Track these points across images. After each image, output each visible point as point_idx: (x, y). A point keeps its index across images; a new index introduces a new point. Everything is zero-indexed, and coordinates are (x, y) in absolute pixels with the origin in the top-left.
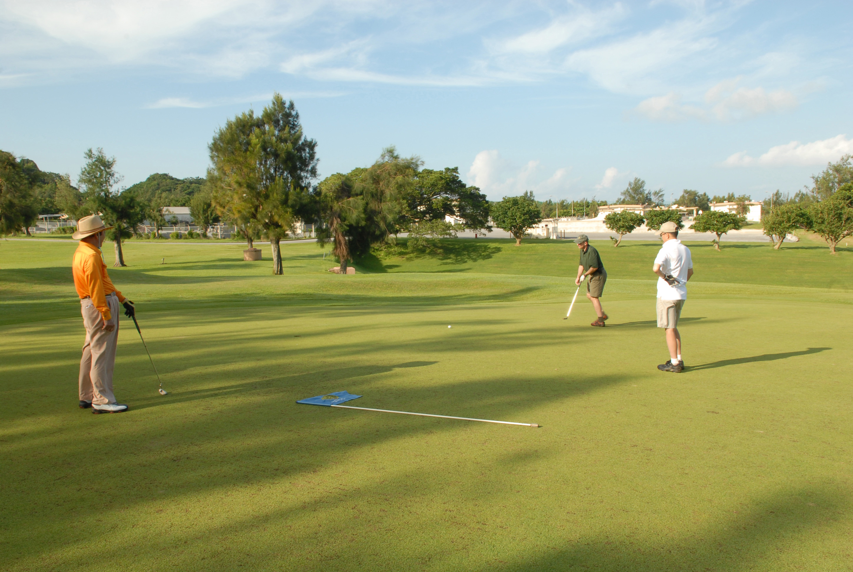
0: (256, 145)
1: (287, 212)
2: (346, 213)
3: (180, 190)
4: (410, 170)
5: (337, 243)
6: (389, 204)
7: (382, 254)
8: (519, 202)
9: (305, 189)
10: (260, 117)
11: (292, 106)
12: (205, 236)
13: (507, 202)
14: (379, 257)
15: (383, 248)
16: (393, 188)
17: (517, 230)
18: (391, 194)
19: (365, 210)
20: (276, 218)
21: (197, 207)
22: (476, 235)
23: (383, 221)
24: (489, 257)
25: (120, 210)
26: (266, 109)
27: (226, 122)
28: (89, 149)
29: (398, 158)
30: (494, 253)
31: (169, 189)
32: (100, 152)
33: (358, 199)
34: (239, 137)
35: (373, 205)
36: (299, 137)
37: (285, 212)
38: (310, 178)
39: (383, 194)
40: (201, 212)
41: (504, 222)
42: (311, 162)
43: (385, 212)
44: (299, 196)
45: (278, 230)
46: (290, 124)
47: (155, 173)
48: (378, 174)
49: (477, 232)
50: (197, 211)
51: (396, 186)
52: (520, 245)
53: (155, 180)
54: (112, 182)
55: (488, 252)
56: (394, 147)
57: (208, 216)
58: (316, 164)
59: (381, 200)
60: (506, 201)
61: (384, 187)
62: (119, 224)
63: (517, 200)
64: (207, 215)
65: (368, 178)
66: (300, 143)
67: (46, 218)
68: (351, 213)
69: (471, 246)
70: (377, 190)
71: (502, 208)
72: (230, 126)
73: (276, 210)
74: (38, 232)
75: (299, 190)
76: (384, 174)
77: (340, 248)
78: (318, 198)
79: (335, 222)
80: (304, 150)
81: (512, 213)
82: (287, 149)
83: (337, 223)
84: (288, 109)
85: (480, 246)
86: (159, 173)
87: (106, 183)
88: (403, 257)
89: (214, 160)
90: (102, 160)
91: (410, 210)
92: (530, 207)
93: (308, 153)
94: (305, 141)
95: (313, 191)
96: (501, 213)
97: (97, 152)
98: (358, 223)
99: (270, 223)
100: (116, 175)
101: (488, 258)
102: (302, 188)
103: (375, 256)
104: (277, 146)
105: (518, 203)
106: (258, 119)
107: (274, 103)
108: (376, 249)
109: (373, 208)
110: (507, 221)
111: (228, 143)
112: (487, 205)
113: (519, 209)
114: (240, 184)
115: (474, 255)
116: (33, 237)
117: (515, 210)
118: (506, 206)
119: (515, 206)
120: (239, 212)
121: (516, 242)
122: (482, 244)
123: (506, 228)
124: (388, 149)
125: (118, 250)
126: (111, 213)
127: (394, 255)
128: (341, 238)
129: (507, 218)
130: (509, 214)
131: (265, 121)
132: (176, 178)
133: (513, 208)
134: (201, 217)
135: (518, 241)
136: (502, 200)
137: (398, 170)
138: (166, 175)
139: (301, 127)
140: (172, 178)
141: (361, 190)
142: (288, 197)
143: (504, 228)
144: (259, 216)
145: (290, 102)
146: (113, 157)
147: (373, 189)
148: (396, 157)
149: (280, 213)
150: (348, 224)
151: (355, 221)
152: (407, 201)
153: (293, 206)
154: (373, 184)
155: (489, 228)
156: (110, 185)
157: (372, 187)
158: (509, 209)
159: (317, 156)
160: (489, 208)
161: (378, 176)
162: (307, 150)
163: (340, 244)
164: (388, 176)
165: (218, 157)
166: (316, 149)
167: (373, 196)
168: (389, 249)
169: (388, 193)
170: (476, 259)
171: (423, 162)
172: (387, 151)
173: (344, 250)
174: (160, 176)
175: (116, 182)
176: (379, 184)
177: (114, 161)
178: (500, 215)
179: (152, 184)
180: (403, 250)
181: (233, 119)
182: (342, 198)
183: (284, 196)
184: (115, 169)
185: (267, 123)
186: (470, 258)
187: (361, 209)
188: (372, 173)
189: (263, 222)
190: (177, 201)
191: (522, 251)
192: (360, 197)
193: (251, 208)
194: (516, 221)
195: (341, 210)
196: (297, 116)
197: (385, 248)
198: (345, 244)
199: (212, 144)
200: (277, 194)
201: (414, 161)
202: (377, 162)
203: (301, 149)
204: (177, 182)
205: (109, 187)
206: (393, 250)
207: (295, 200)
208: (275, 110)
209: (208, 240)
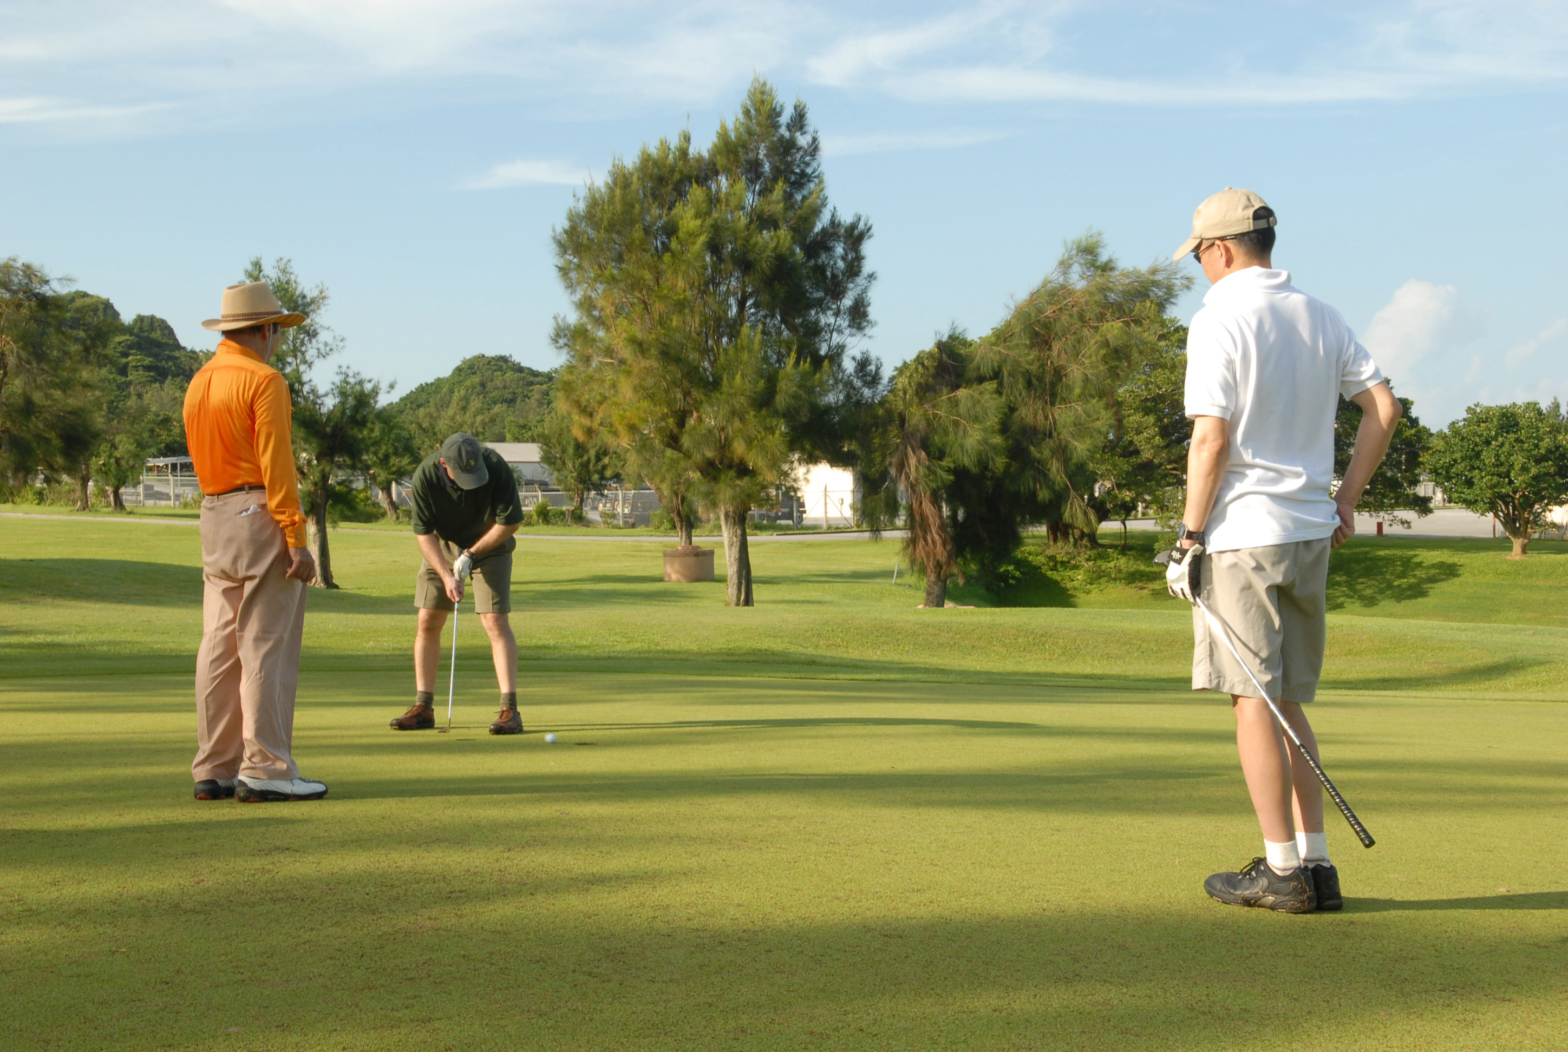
0: (693, 235)
1: (771, 430)
2: (946, 433)
3: (538, 400)
4: (1148, 304)
5: (917, 524)
6: (1079, 408)
7: (1080, 576)
8: (1523, 422)
9: (826, 363)
10: (706, 154)
11: (799, 121)
12: (578, 518)
13: (1480, 421)
14: (1069, 585)
15: (1081, 559)
16: (1094, 358)
17: (1514, 509)
18: (1086, 380)
19: (1004, 428)
20: (739, 448)
21: (560, 435)
22: (1380, 526)
23: (1058, 460)
24: (1417, 591)
25: (328, 430)
26: (723, 127)
27: (610, 168)
28: (253, 259)
29: (1112, 269)
30: (1433, 580)
31: (510, 396)
32: (284, 271)
33: (981, 393)
34: (645, 211)
35: (1029, 413)
36: (816, 212)
37: (766, 429)
38: (847, 331)
39: (1061, 380)
40: (571, 450)
41: (1469, 483)
42: (851, 285)
43: (1065, 434)
44: (808, 384)
45: (744, 482)
46: (793, 172)
47: (475, 353)
48: (1047, 317)
49: (1384, 516)
50: (558, 448)
51: (1103, 352)
52: (1524, 558)
53: (474, 373)
54: (311, 354)
55: (1414, 576)
56: (1100, 234)
57: (589, 461)
58: (865, 291)
59: (1053, 395)
60: (1478, 417)
61: (1063, 355)
62: (323, 470)
63: (1513, 415)
64: (585, 458)
65: (1017, 330)
66: (818, 227)
67: (174, 466)
68: (961, 433)
69: (1357, 560)
70: (1042, 366)
71: (1463, 439)
72: (621, 180)
73: (737, 424)
74: (150, 503)
75: (807, 365)
76: (1064, 318)
77: (925, 540)
78: (867, 392)
79: (913, 461)
80: (829, 249)
81: (1497, 456)
82: (776, 248)
83: (919, 461)
84: (789, 127)
85: (1389, 561)
86: (486, 355)
87: (295, 357)
88: (1142, 588)
89: (570, 279)
90: (286, 290)
91: (1167, 446)
92: (1561, 437)
93: (844, 258)
94: (834, 223)
95: (856, 372)
96: (1458, 455)
97: (276, 270)
98: (983, 464)
99: (721, 463)
100: (323, 336)
101: (1415, 597)
102: (817, 361)
103: (1057, 582)
104: (750, 236)
105: (1517, 424)
106: (700, 159)
107: (747, 113)
108: (1062, 563)
109: (1030, 420)
110: (1483, 481)
111: (611, 228)
112: (1413, 431)
113: (1523, 442)
114: (640, 347)
115: (1369, 587)
116: (130, 513)
117: (1507, 445)
118: (1475, 434)
119: (1508, 433)
120: (632, 428)
121: (1510, 549)
122: (1398, 552)
123: (1476, 501)
124: (1080, 242)
125: (318, 543)
126: (302, 438)
127: (1115, 579)
128: (928, 508)
129: (1481, 470)
130: (1488, 457)
131: (719, 167)
132: (529, 369)
133: (1500, 439)
134: (570, 465)
135: (1517, 544)
136: (1465, 415)
137: (1108, 305)
138: (504, 359)
139: (821, 182)
140: (519, 369)
141: (996, 364)
142: (775, 386)
143: (1470, 504)
144: (686, 441)
145: (795, 108)
146: (321, 287)
147: (1032, 364)
148: (1107, 268)
149: (753, 432)
150: (952, 466)
151: (974, 459)
152: (1159, 419)
153: (788, 415)
154: (1032, 346)
155: (1422, 505)
156: (305, 362)
157: (1028, 358)
158: (1488, 443)
159: (867, 267)
160: (1419, 439)
161: (1047, 326)
162: (839, 250)
163: (925, 528)
164: (1079, 324)
165: (579, 267)
166: (867, 248)
167: (1029, 384)
168: (1099, 563)
169: (1075, 373)
170: (1372, 598)
171: (1188, 278)
172: (1078, 248)
173: (939, 548)
174: (489, 362)
175: (321, 355)
176: (1050, 349)
177: (324, 298)
178: (1455, 461)
179: (468, 383)
180: (1142, 568)
181: (631, 161)
182: (935, 391)
183: (762, 383)
184: (321, 318)
185: (723, 171)
186: (1354, 593)
187: (993, 420)
188: (1030, 315)
189: (697, 457)
190: (524, 427)
191: (1530, 576)
192: (991, 386)
193: (664, 417)
194: (1511, 482)
195: (929, 424)
196: (814, 149)
197: (1088, 560)
198: (942, 527)
199: (566, 232)
200: (743, 376)
201: (1159, 277)
202: (1044, 285)
203: (820, 245)
204: (531, 379)
205: (302, 368)
206: (1112, 564)
207: (795, 397)
208: (750, 133)
209: (584, 529)
